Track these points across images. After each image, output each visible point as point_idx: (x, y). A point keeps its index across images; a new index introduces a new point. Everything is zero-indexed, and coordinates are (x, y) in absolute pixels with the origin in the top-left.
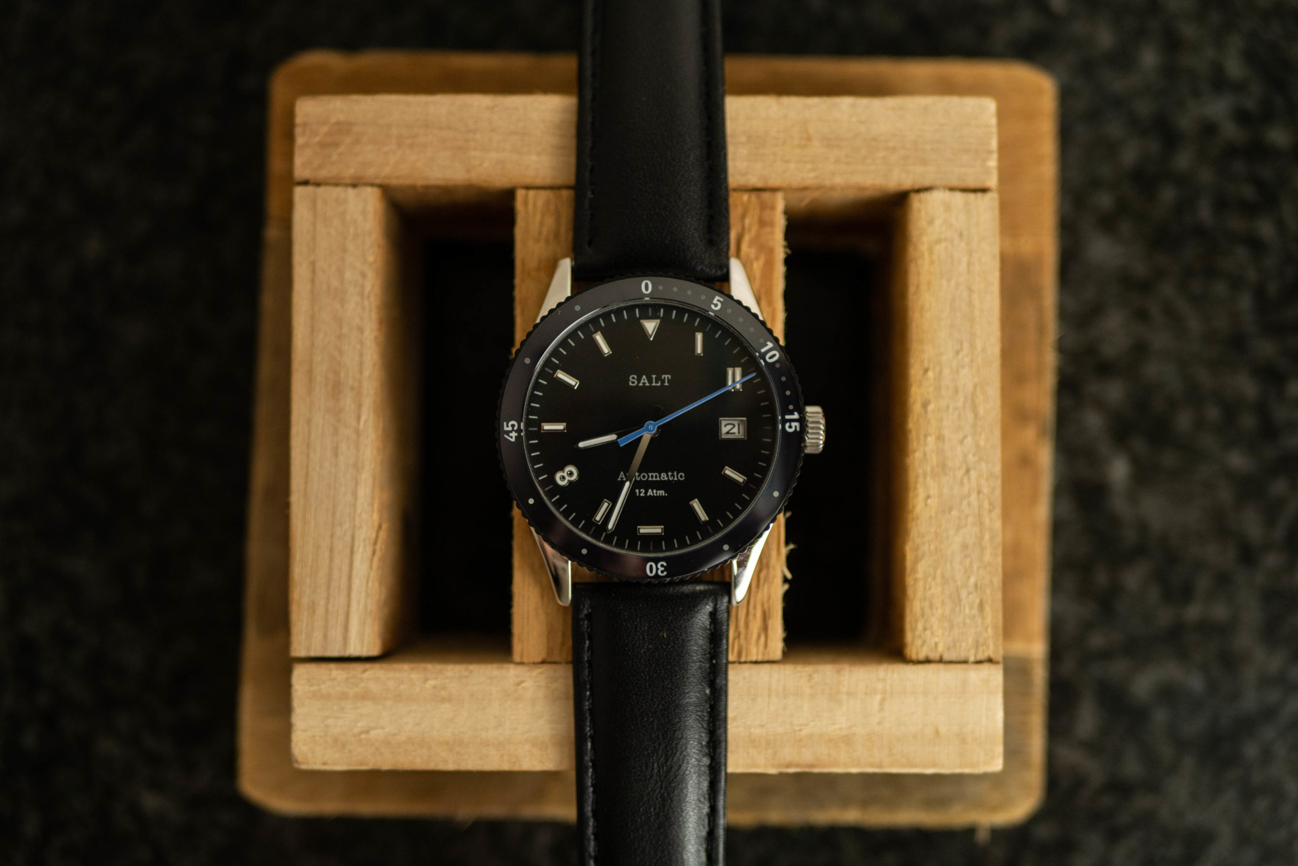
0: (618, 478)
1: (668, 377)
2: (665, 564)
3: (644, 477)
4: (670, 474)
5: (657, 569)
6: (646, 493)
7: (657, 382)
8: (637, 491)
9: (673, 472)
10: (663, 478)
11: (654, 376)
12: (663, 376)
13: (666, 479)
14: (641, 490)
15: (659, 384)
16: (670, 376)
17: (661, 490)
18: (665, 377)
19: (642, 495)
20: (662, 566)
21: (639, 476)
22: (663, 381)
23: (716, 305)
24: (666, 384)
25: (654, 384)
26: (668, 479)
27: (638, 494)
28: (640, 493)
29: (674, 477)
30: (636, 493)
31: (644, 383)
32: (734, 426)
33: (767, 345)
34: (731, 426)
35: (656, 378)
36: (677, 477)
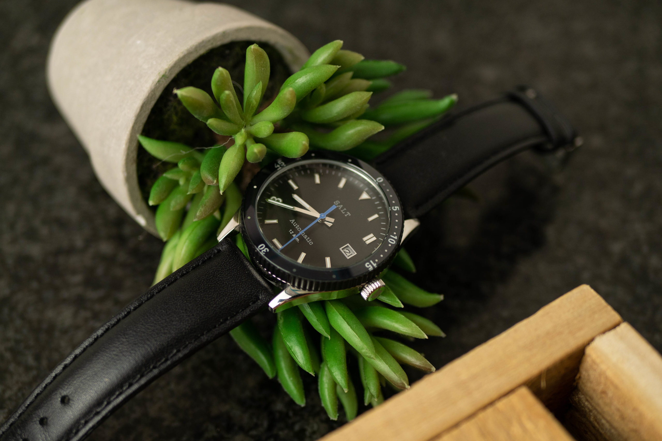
0: (291, 220)
1: (349, 215)
2: (268, 250)
3: (299, 229)
4: (309, 238)
5: (263, 249)
6: (293, 234)
7: (343, 211)
8: (291, 230)
9: (310, 239)
10: (305, 237)
11: (345, 209)
12: (348, 212)
13: (305, 238)
14: (292, 232)
15: (343, 213)
16: (350, 215)
17: (299, 239)
18: (348, 213)
19: (291, 233)
20: (266, 250)
21: (298, 227)
22: (346, 214)
23: (394, 208)
24: (346, 215)
25: (342, 211)
26: (306, 239)
27: (289, 231)
28: (291, 232)
29: (308, 241)
30: (290, 230)
31: (339, 207)
32: (350, 253)
33: (395, 236)
34: (349, 252)
35: (345, 210)
36: (309, 242)
